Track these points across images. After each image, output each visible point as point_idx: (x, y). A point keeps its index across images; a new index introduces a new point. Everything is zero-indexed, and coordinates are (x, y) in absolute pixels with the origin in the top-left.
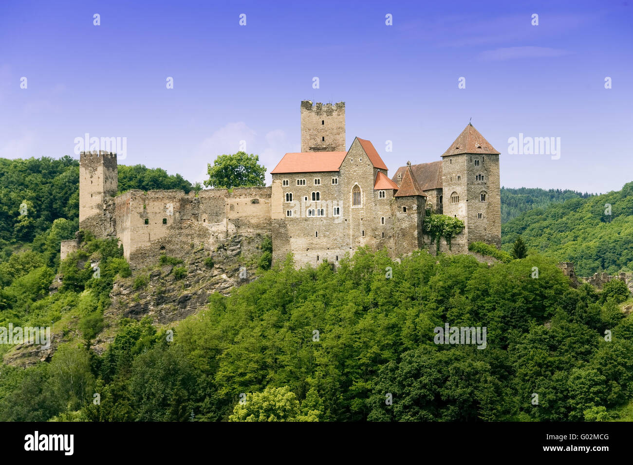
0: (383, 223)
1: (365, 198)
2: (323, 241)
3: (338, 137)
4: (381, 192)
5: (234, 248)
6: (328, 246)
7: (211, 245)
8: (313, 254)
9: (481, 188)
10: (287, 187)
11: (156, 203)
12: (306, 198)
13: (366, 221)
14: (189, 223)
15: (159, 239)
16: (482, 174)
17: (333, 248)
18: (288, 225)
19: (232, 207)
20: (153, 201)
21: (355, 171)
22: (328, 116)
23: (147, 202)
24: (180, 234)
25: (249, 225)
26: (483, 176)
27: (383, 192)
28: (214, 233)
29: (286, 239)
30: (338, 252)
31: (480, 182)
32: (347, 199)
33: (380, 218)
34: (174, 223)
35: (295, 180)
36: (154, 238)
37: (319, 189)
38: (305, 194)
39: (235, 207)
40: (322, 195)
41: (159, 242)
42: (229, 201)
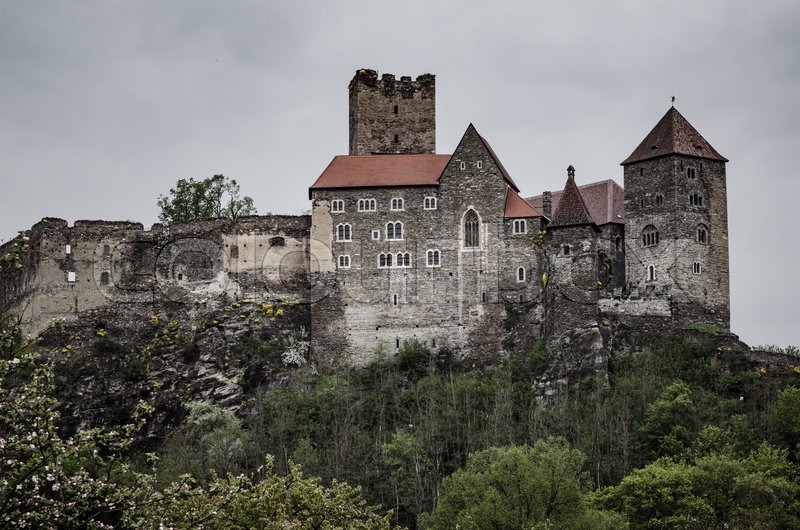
0: (521, 278)
1: (487, 234)
2: (407, 312)
3: (422, 137)
4: (517, 223)
5: (238, 325)
6: (417, 321)
7: (192, 321)
8: (389, 335)
9: (699, 218)
11: (88, 244)
12: (376, 234)
13: (489, 274)
14: (150, 281)
15: (93, 310)
16: (700, 194)
17: (426, 326)
18: (341, 283)
19: (235, 251)
20: (85, 240)
21: (468, 185)
22: (404, 98)
23: (73, 240)
24: (133, 302)
26: (701, 198)
27: (522, 222)
28: (199, 299)
29: (338, 310)
30: (435, 331)
31: (696, 207)
32: (453, 236)
33: (515, 270)
34: (122, 281)
35: (356, 201)
36: (83, 307)
37: (400, 217)
38: (374, 227)
39: (240, 250)
40: (406, 229)
41: (93, 315)
42: (228, 239)
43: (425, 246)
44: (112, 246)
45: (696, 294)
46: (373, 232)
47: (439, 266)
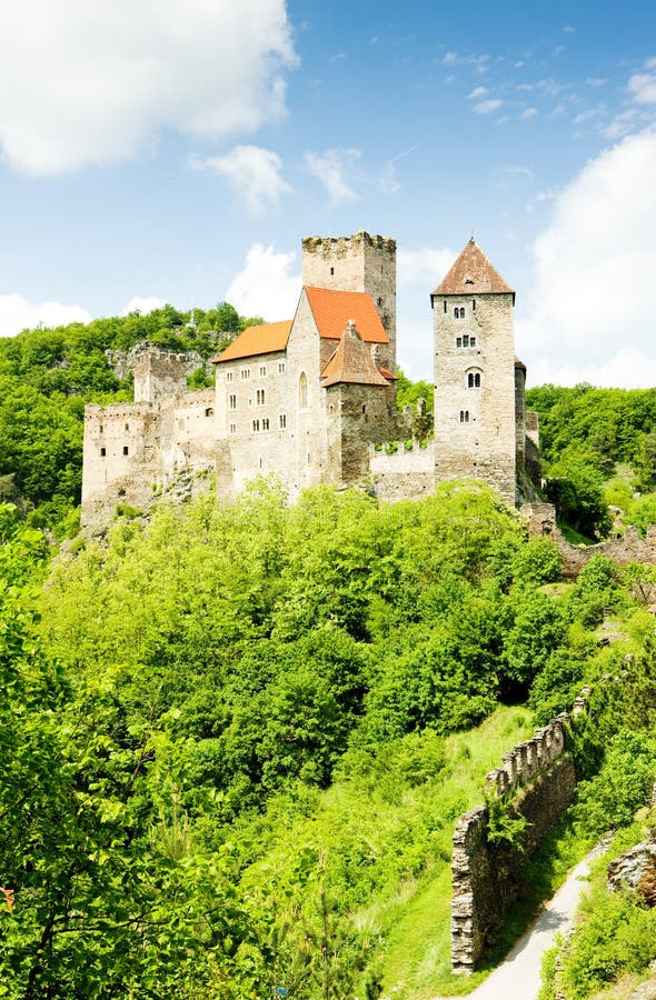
1: (311, 396)
5: (182, 490)
7: (165, 486)
9: (469, 362)
10: (231, 384)
11: (114, 423)
12: (250, 401)
13: (312, 436)
14: (152, 452)
15: (117, 480)
16: (472, 334)
18: (231, 449)
20: (112, 420)
22: (339, 259)
23: (104, 422)
25: (201, 453)
26: (473, 339)
29: (230, 473)
31: (465, 349)
32: (294, 400)
34: (138, 453)
35: (239, 371)
37: (263, 384)
38: (249, 394)
39: (185, 423)
40: (267, 395)
41: (117, 483)
42: (177, 414)
43: (277, 411)
44: (131, 424)
45: (462, 446)
47: (285, 429)
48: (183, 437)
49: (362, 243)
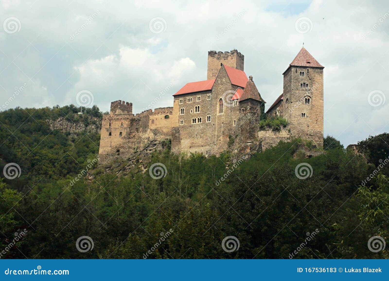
0: (235, 124)
1: (225, 107)
2: (199, 141)
5: (152, 148)
6: (202, 144)
8: (193, 150)
9: (306, 93)
10: (182, 104)
11: (116, 122)
12: (192, 111)
13: (225, 124)
14: (134, 134)
15: (116, 145)
16: (307, 83)
17: (205, 146)
18: (181, 131)
19: (153, 121)
20: (115, 121)
21: (220, 89)
22: (225, 60)
23: (112, 121)
24: (129, 142)
25: (162, 133)
26: (307, 85)
27: (236, 101)
28: (143, 140)
29: (179, 141)
30: (207, 148)
31: (304, 88)
32: (215, 110)
33: (233, 121)
34: (126, 135)
35: (186, 99)
36: (114, 144)
37: (199, 104)
38: (191, 108)
39: (155, 121)
40: (201, 108)
41: (116, 147)
42: (151, 117)
43: (206, 114)
44: (124, 123)
45: (302, 127)
46: (191, 110)
47: (210, 122)
48: (153, 127)
49: (235, 54)
